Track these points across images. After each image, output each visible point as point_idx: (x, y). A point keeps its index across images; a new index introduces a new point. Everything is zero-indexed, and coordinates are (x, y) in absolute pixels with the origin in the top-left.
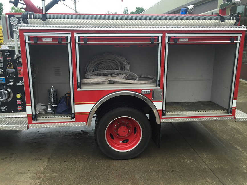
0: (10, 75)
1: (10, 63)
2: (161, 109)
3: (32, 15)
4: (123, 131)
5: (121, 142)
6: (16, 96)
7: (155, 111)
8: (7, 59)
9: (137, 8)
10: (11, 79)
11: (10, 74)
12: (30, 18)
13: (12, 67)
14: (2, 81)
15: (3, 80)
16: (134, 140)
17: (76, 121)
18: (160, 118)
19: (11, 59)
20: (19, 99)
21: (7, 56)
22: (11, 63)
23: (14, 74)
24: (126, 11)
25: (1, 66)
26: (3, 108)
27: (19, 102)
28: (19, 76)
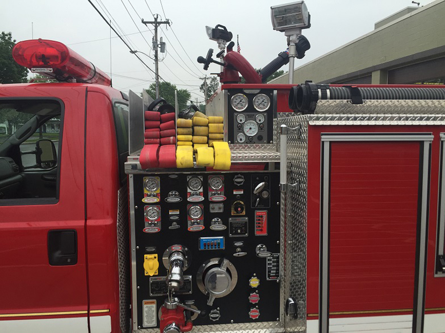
0: (239, 231)
1: (238, 201)
3: (328, 91)
6: (249, 283)
8: (235, 193)
10: (238, 240)
11: (237, 228)
13: (244, 213)
14: (217, 247)
15: (219, 244)
19: (242, 192)
20: (254, 290)
21: (239, 185)
22: (242, 203)
23: (246, 228)
25: (216, 209)
26: (215, 315)
27: (254, 298)
28: (257, 234)
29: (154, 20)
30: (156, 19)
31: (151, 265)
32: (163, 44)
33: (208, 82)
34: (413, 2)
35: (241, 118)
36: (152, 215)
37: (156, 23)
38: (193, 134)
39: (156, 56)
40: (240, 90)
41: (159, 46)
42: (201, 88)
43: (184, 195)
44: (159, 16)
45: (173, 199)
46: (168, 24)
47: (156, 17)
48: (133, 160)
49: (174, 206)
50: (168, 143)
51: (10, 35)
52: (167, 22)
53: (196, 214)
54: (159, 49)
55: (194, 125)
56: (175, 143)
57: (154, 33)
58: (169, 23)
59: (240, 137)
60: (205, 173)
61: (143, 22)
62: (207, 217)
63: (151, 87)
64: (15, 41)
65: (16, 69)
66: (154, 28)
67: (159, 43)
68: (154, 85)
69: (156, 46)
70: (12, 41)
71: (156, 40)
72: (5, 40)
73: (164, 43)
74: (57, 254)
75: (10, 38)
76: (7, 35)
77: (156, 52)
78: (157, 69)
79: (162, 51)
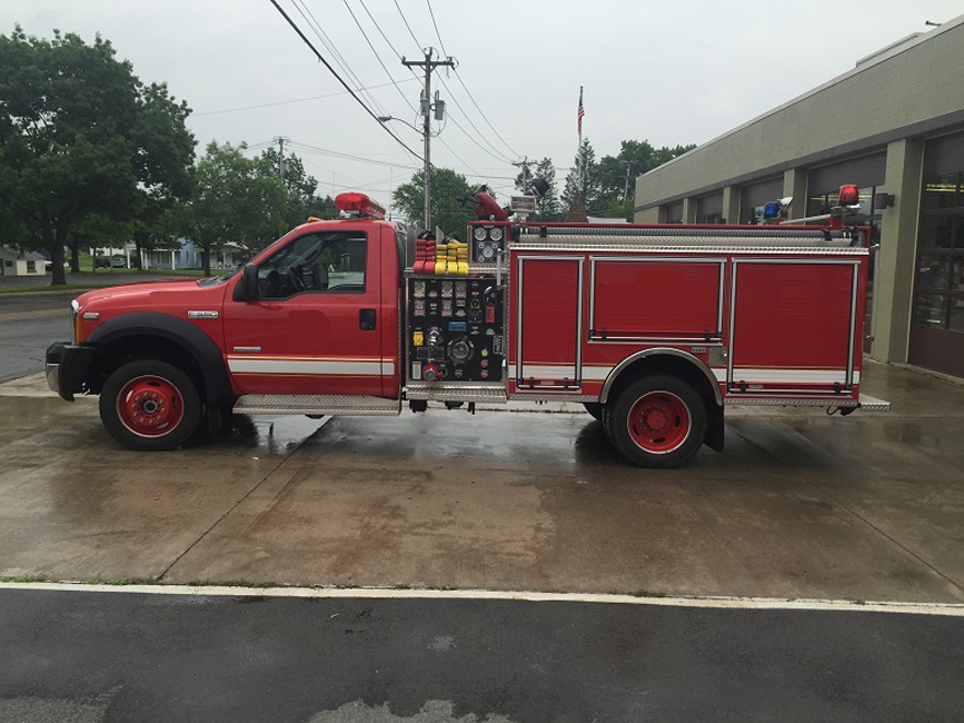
0: (476, 319)
1: (475, 299)
2: (725, 380)
4: (657, 420)
5: (651, 441)
6: (481, 353)
7: (714, 384)
8: (473, 293)
9: (624, 144)
11: (474, 317)
12: (524, 232)
13: (479, 307)
14: (462, 329)
15: (462, 327)
16: (675, 437)
17: (583, 393)
18: (723, 397)
19: (477, 294)
21: (475, 288)
22: (478, 301)
23: (480, 317)
24: (584, 155)
25: (461, 304)
26: (459, 373)
27: (484, 363)
28: (488, 321)
29: (424, 60)
30: (428, 57)
31: (418, 338)
32: (440, 104)
33: (533, 170)
34: (927, 23)
35: (481, 245)
36: (420, 306)
37: (429, 65)
38: (447, 255)
39: (427, 127)
40: (481, 226)
41: (432, 107)
42: (517, 183)
43: (440, 293)
44: (434, 51)
45: (433, 295)
46: (450, 67)
47: (428, 52)
48: (408, 269)
49: (433, 300)
50: (431, 260)
51: (165, 87)
52: (449, 63)
53: (447, 306)
54: (432, 114)
55: (448, 249)
56: (435, 261)
57: (424, 83)
58: (452, 64)
59: (481, 258)
60: (454, 279)
61: (404, 63)
62: (455, 308)
63: (415, 178)
64: (173, 98)
65: (177, 151)
66: (424, 73)
67: (432, 101)
68: (422, 175)
69: (427, 108)
70: (168, 98)
71: (428, 97)
72: (156, 97)
73: (442, 103)
74: (364, 324)
75: (164, 94)
76: (159, 88)
77: (427, 119)
78: (427, 152)
79: (439, 117)
